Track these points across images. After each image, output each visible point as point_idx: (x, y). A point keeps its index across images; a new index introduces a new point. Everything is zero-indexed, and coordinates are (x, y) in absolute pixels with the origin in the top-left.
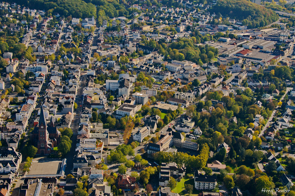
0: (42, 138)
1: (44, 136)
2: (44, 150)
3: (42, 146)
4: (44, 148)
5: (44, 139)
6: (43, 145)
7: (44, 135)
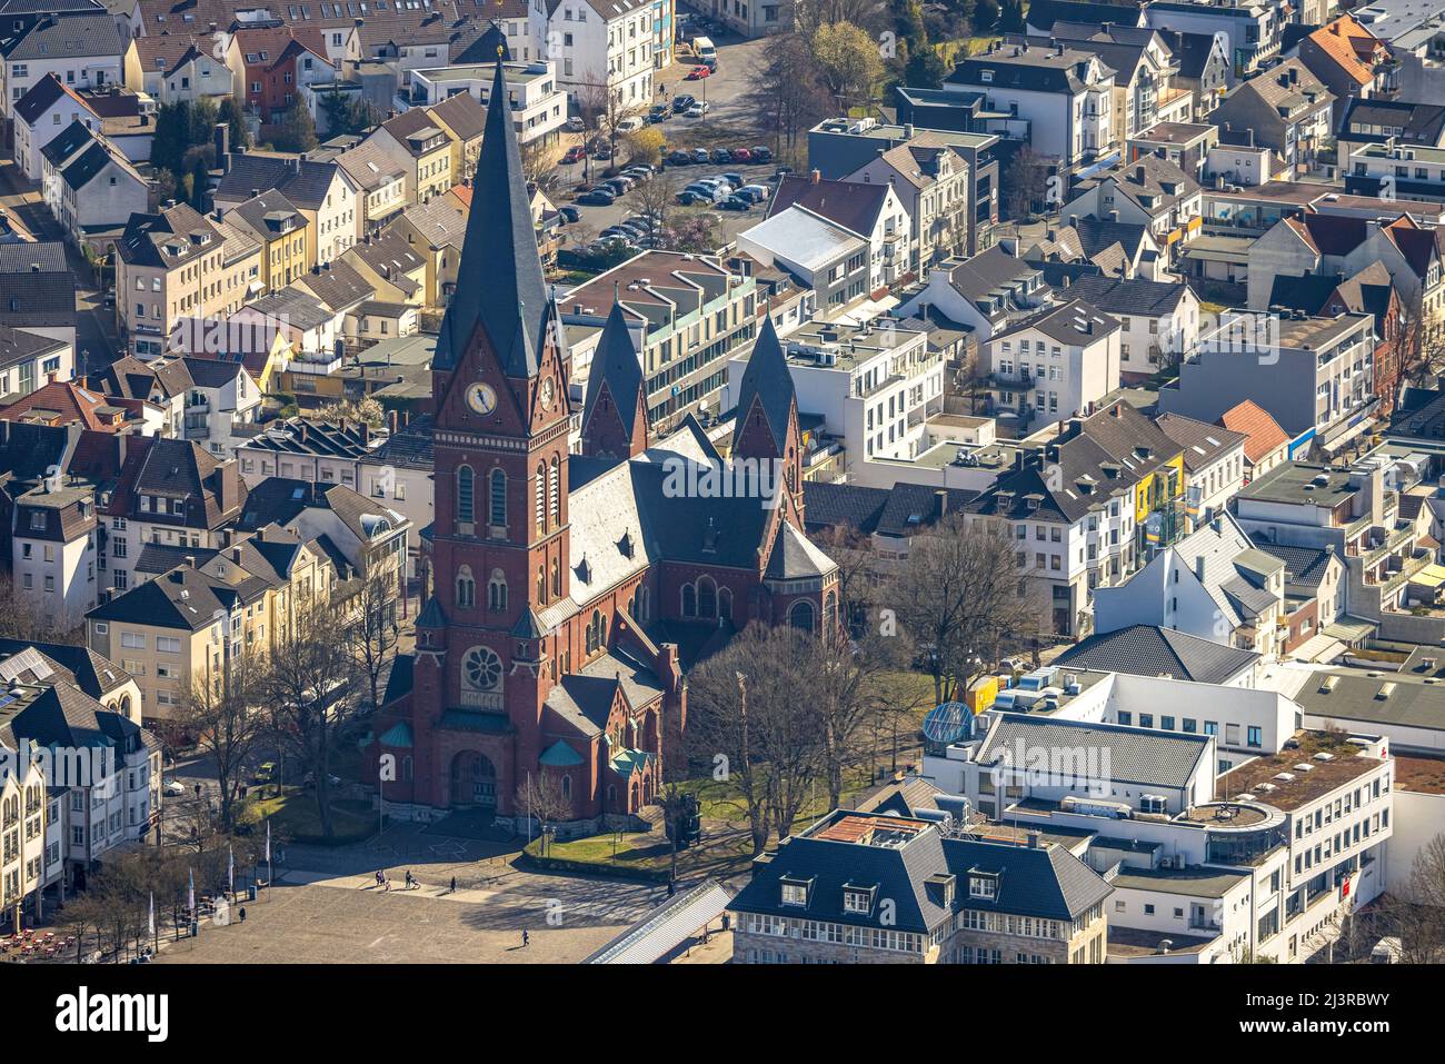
0: (483, 574)
1: (499, 532)
2: (492, 746)
3: (470, 697)
4: (497, 721)
5: (498, 578)
6: (484, 681)
7: (499, 522)
